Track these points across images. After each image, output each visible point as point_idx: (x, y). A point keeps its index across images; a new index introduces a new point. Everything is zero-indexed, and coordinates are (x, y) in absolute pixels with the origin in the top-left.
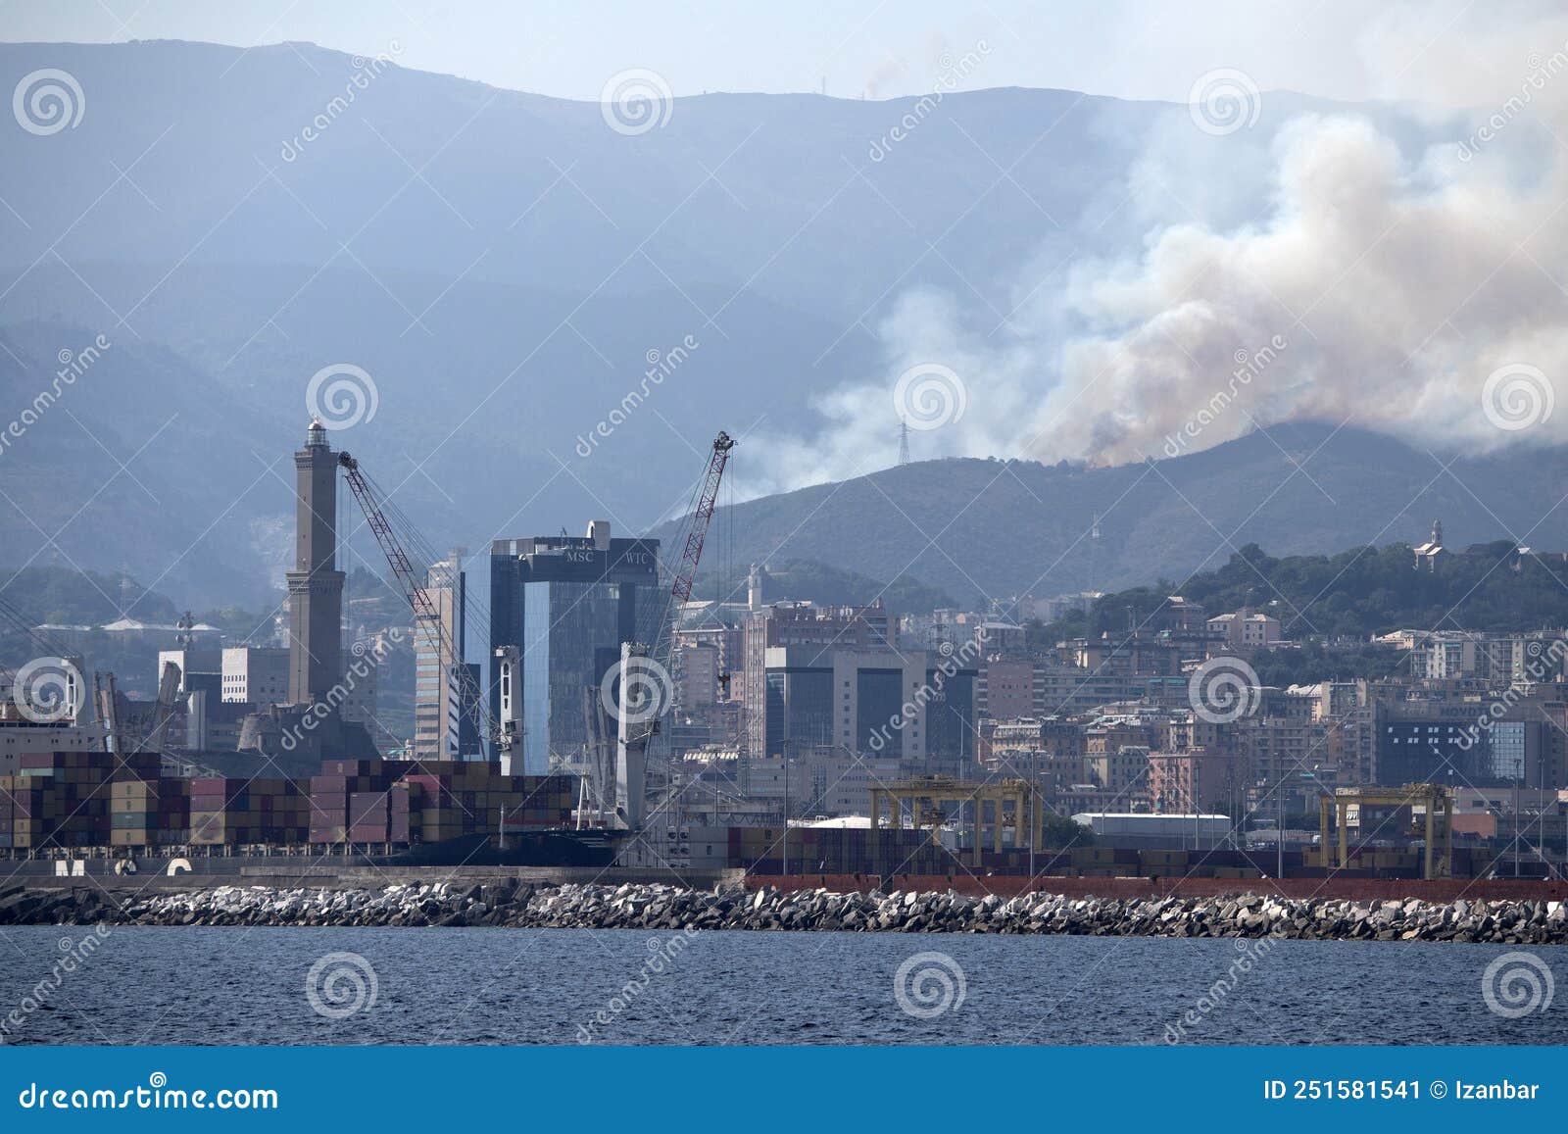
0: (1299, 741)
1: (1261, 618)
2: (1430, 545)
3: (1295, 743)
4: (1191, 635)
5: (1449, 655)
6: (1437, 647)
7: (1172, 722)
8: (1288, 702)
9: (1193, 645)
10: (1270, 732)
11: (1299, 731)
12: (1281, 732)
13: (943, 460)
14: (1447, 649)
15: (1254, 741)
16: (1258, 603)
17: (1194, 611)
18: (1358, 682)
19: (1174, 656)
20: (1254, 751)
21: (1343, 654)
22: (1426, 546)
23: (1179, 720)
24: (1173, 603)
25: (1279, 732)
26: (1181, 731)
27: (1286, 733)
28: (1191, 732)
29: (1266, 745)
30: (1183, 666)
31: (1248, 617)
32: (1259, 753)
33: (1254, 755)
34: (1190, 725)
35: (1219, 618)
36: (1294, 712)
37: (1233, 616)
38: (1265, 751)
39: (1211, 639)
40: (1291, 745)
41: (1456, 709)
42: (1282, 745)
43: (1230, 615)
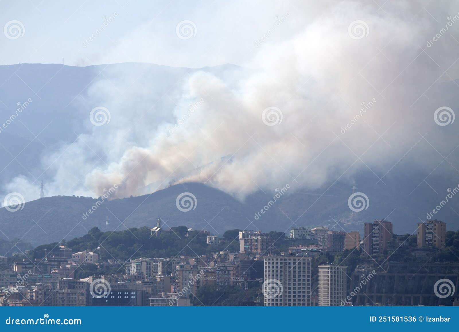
0: (75, 297)
1: (92, 253)
2: (157, 227)
3: (74, 298)
4: (55, 259)
5: (137, 267)
6: (133, 264)
7: (28, 291)
8: (76, 283)
9: (56, 263)
10: (65, 295)
11: (75, 294)
12: (69, 294)
13: (56, 197)
14: (136, 264)
15: (60, 297)
16: (91, 249)
17: (68, 251)
18: (102, 276)
19: (49, 267)
20: (59, 301)
21: (111, 267)
22: (155, 228)
23: (31, 290)
24: (60, 248)
25: (68, 294)
26: (31, 294)
27: (71, 295)
28: (34, 294)
29: (63, 299)
30: (52, 270)
31: (87, 253)
32: (61, 302)
33: (59, 303)
34: (34, 292)
35: (77, 254)
36: (78, 287)
37: (82, 253)
38: (63, 301)
39: (63, 261)
40: (72, 299)
41: (114, 286)
42: (69, 299)
43: (80, 253)
